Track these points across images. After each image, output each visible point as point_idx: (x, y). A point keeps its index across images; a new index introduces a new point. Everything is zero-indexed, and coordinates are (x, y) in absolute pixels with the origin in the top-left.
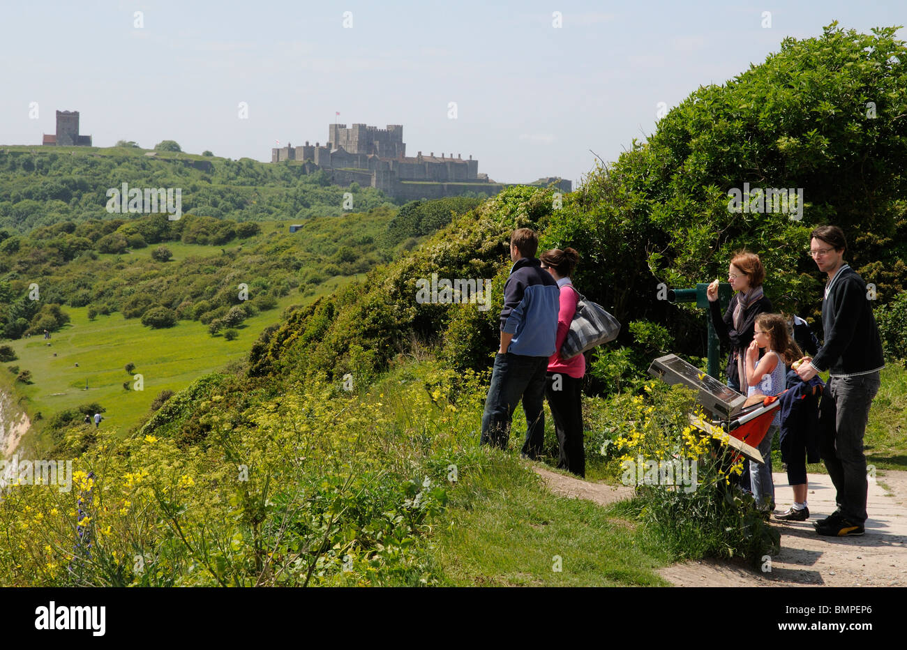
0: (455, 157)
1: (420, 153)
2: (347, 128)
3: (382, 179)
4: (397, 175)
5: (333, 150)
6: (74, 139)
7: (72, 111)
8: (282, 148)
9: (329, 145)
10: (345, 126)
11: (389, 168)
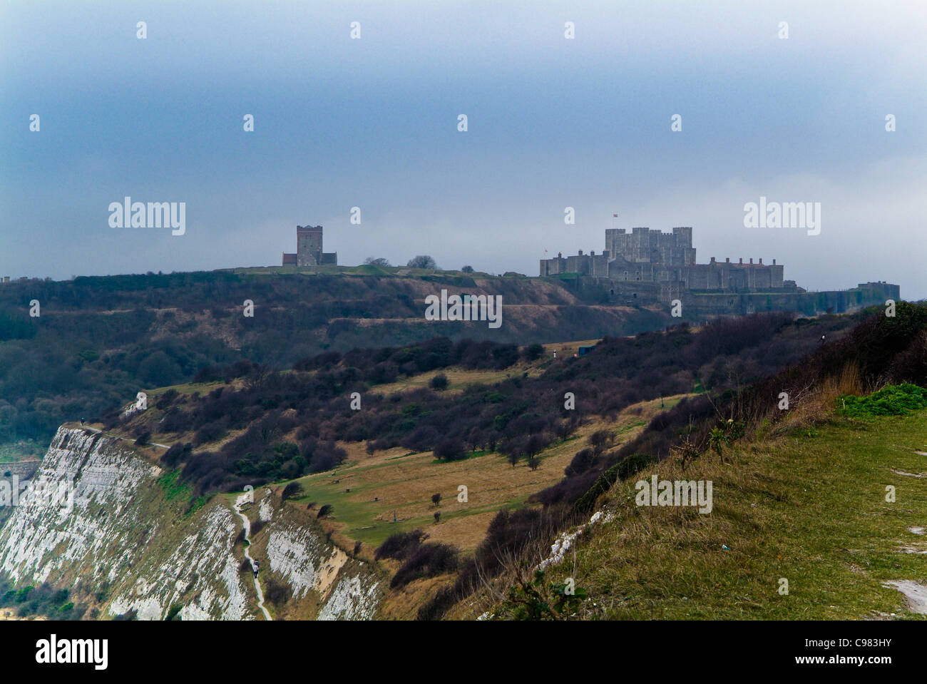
0: (756, 262)
1: (713, 259)
2: (626, 233)
3: (670, 291)
4: (687, 287)
5: (611, 259)
6: (318, 257)
7: (314, 226)
8: (552, 259)
9: (606, 254)
10: (625, 230)
11: (677, 278)
